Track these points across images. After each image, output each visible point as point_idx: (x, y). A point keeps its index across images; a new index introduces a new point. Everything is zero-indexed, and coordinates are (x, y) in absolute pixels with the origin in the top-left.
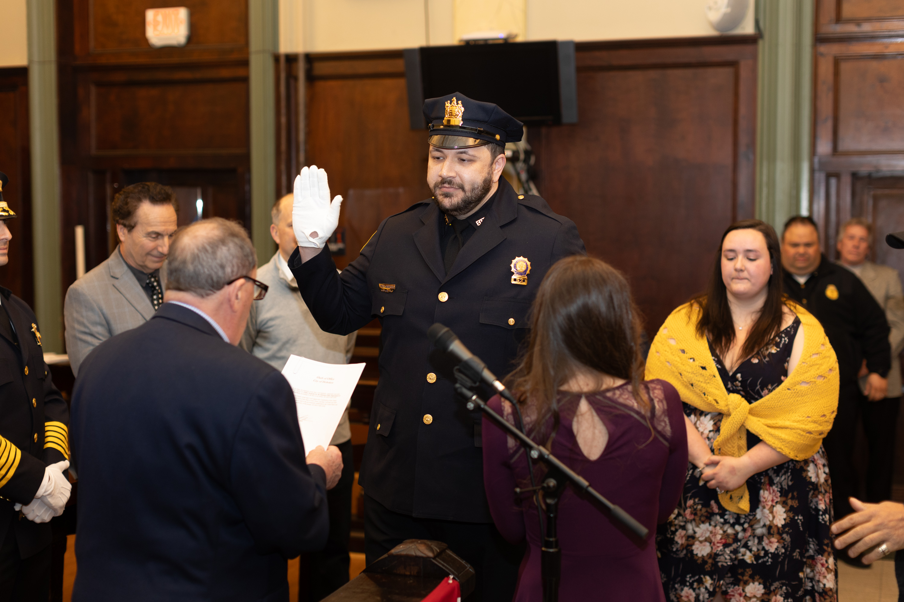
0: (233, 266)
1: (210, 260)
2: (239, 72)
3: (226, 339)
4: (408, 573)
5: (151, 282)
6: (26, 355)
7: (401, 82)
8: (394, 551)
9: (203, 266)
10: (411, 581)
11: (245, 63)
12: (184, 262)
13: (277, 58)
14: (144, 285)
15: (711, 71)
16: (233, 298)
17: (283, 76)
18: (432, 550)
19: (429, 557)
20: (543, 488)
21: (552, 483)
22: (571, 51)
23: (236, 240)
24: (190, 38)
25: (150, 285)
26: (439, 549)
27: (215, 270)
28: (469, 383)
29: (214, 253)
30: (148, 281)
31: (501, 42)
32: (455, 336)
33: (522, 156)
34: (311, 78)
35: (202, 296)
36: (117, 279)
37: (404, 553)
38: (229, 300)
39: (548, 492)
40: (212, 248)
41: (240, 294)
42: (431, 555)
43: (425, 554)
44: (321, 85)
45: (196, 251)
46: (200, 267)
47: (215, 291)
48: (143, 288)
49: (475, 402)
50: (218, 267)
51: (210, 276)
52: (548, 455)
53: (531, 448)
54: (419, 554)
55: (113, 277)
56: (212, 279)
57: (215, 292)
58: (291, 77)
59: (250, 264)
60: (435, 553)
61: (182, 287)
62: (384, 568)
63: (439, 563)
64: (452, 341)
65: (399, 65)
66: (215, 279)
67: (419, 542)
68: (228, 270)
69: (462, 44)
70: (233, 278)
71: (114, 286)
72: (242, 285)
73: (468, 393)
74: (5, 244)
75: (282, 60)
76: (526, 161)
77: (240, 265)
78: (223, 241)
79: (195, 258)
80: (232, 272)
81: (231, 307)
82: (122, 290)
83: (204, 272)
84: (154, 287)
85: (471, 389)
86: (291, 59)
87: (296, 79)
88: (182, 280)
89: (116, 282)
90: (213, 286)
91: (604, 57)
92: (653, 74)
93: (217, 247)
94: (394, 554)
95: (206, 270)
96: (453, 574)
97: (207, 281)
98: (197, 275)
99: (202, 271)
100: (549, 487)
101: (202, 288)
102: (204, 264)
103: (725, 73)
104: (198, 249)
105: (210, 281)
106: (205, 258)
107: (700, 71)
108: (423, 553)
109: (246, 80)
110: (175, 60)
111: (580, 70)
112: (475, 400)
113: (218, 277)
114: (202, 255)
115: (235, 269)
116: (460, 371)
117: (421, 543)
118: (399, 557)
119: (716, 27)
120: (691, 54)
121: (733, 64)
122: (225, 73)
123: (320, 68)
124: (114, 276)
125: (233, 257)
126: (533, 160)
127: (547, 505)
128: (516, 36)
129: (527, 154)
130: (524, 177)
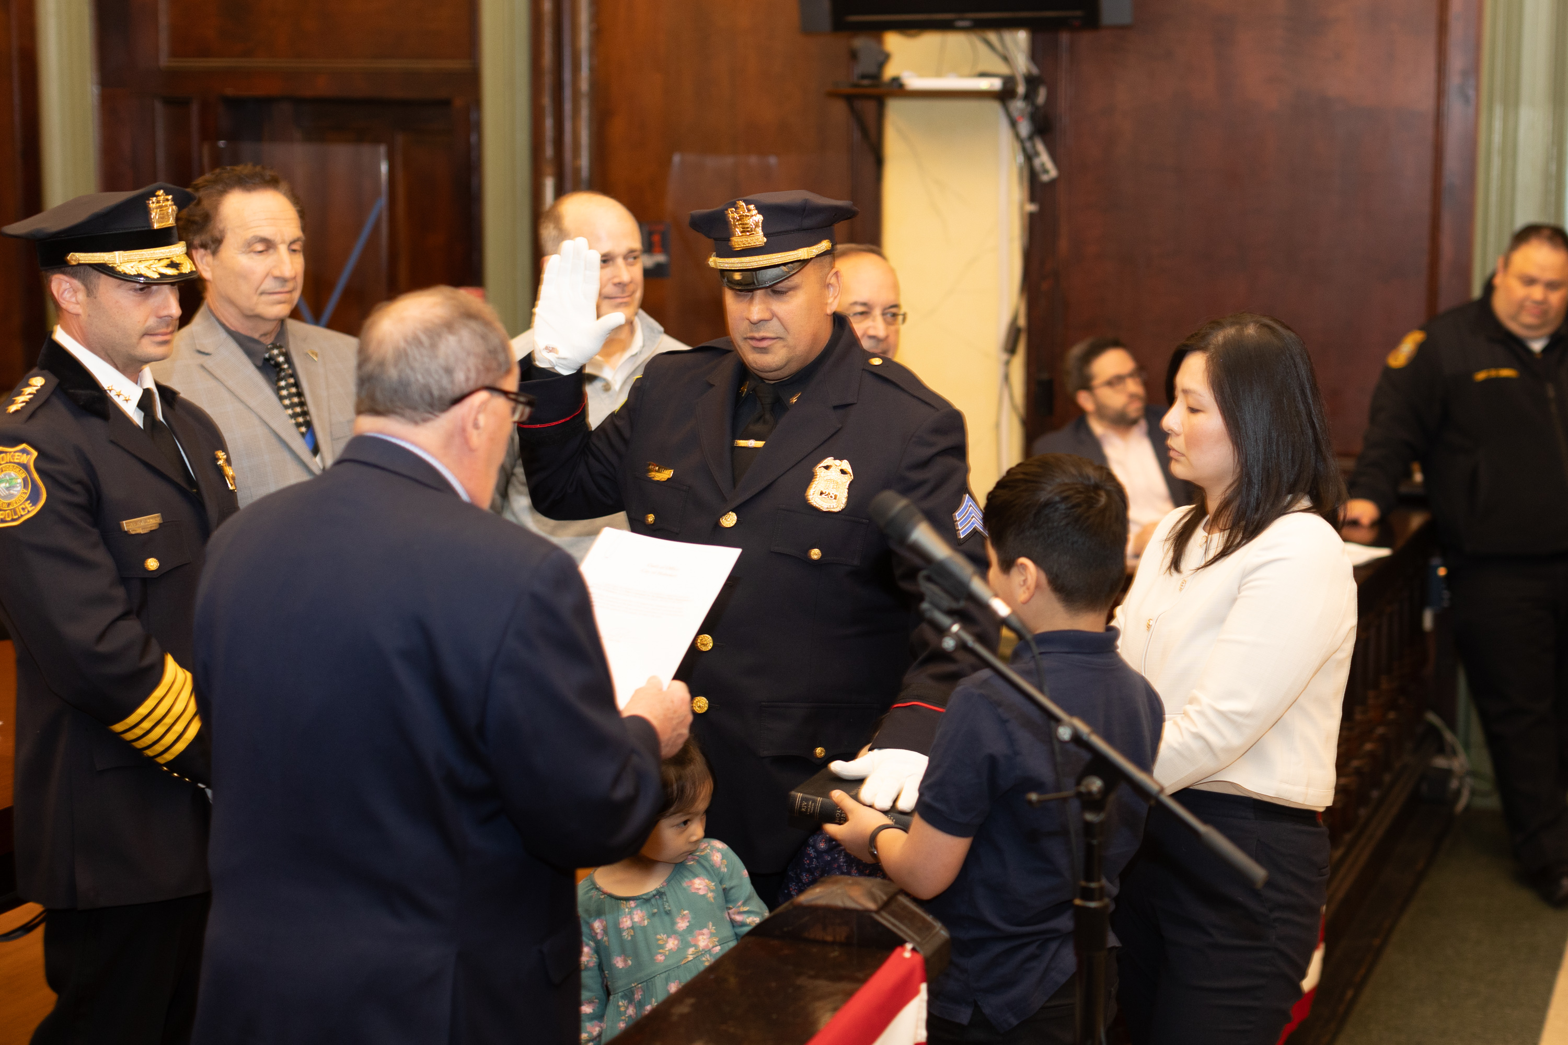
0: (469, 370)
1: (426, 360)
3: (464, 496)
4: (829, 938)
5: (272, 357)
6: (213, 511)
8: (805, 898)
9: (412, 368)
10: (836, 954)
12: (382, 364)
14: (260, 363)
16: (470, 428)
18: (873, 898)
19: (867, 911)
20: (1079, 795)
21: (1096, 784)
23: (473, 324)
25: (272, 362)
26: (886, 894)
27: (436, 377)
28: (947, 602)
29: (434, 346)
30: (267, 356)
32: (919, 516)
33: (1022, 87)
35: (416, 423)
36: (207, 354)
37: (822, 902)
38: (463, 430)
39: (1090, 802)
40: (431, 337)
41: (482, 420)
42: (872, 906)
43: (860, 904)
45: (402, 344)
46: (408, 371)
47: (437, 413)
48: (260, 368)
49: (956, 636)
50: (441, 372)
51: (427, 388)
53: (1058, 721)
54: (850, 904)
55: (200, 352)
56: (431, 394)
57: (437, 416)
59: (500, 365)
60: (880, 903)
61: (381, 408)
62: (785, 929)
63: (886, 920)
64: (914, 526)
66: (436, 393)
67: (850, 881)
68: (460, 376)
70: (466, 390)
71: (203, 367)
72: (484, 404)
73: (944, 620)
74: (169, 324)
76: (1029, 97)
77: (481, 367)
78: (449, 326)
79: (401, 355)
80: (467, 379)
81: (466, 441)
82: (218, 373)
83: (417, 380)
84: (278, 365)
85: (951, 613)
88: (379, 395)
89: (208, 362)
90: (432, 405)
93: (439, 335)
94: (805, 903)
95: (419, 377)
96: (913, 940)
97: (421, 396)
98: (404, 384)
99: (413, 379)
100: (1090, 793)
101: (415, 408)
102: (417, 365)
104: (406, 341)
105: (427, 396)
106: (418, 357)
108: (856, 902)
112: (956, 634)
113: (442, 389)
114: (414, 352)
115: (473, 375)
116: (929, 579)
117: (852, 884)
118: (813, 910)
124: (203, 350)
125: (469, 354)
127: (1088, 826)
129: (1032, 82)
130: (1024, 128)
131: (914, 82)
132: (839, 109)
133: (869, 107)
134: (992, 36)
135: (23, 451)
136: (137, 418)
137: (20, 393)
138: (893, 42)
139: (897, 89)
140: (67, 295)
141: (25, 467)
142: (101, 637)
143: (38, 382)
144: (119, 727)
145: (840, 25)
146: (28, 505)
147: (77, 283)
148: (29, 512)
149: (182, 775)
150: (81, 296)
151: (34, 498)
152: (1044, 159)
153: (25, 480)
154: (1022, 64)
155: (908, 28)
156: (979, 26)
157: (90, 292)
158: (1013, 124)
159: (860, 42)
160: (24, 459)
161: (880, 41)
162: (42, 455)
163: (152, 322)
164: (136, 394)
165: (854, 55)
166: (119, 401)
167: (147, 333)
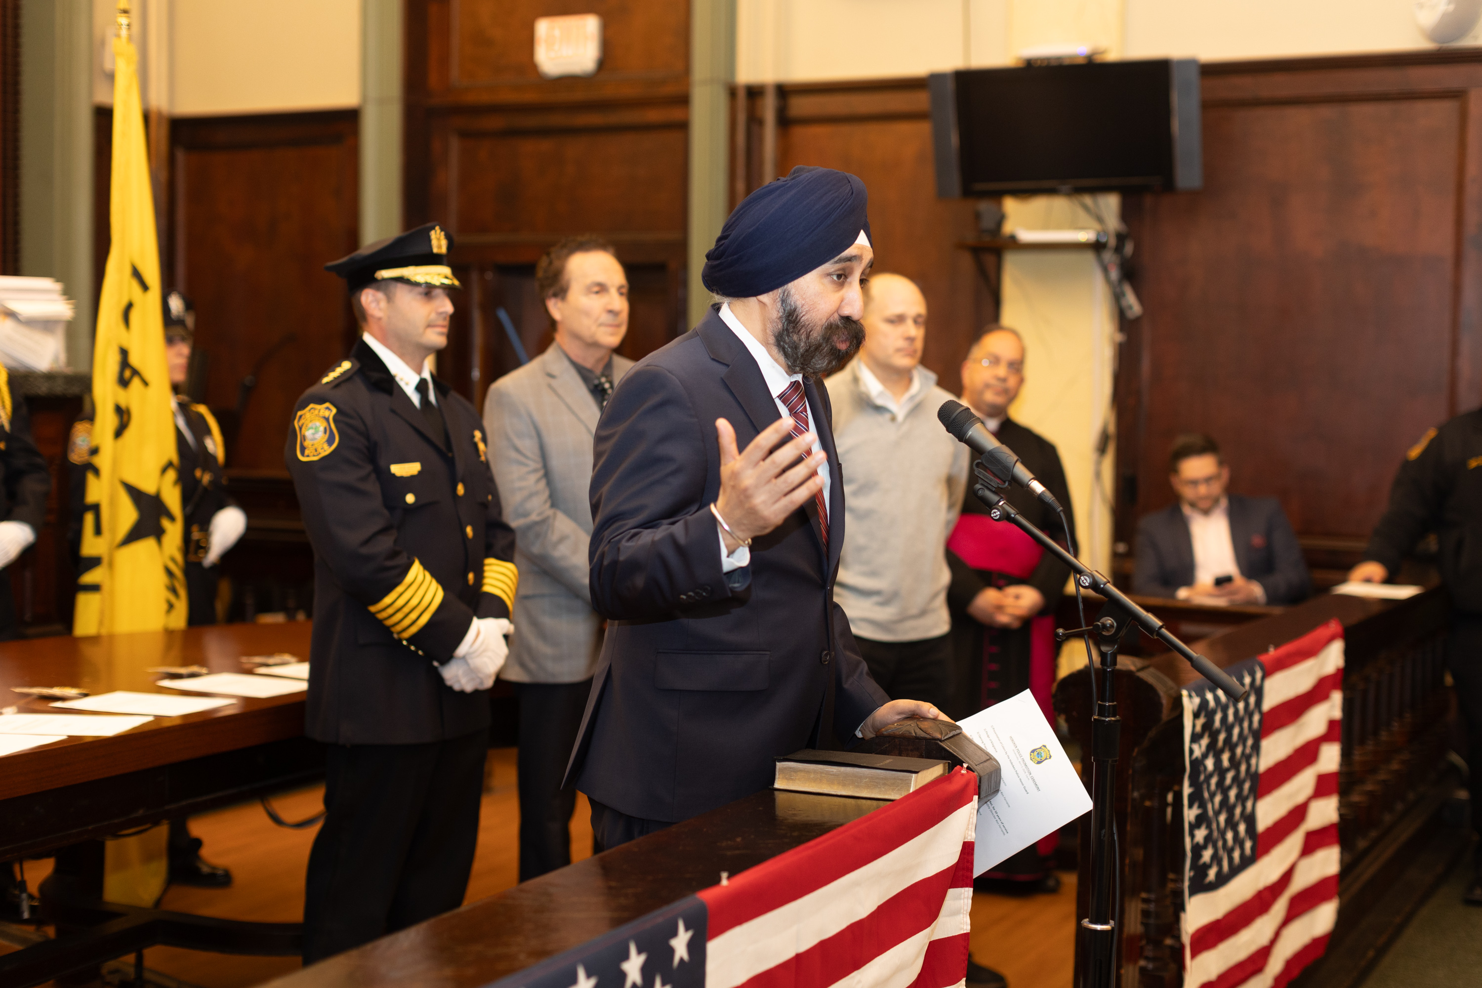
2: (674, 114)
5: (601, 384)
6: (460, 467)
7: (924, 128)
11: (683, 100)
13: (732, 91)
14: (593, 388)
15: (1420, 107)
17: (742, 118)
20: (1097, 629)
21: (1109, 621)
22: (1194, 76)
24: (603, 63)
25: (600, 387)
28: (995, 482)
30: (597, 382)
31: (1081, 61)
33: (1112, 242)
34: (785, 122)
36: (555, 377)
44: (800, 133)
48: (591, 391)
49: (1002, 508)
52: (1105, 584)
53: (1081, 572)
55: (548, 375)
58: (754, 121)
64: (971, 426)
65: (920, 100)
69: (1020, 65)
71: (549, 386)
73: (993, 497)
74: (445, 319)
75: (742, 96)
76: (1118, 249)
82: (560, 391)
86: (754, 92)
87: (760, 122)
89: (553, 382)
91: (1248, 86)
92: (1327, 112)
100: (1105, 627)
103: (1444, 110)
107: (1404, 107)
109: (683, 127)
110: (579, 95)
111: (1208, 106)
116: (982, 465)
119: (1432, 35)
120: (1391, 79)
121: (1457, 95)
122: (653, 115)
123: (800, 106)
124: (551, 373)
126: (1129, 248)
127: (1103, 655)
128: (1103, 53)
129: (1121, 238)
130: (1114, 274)
131: (1026, 236)
132: (966, 261)
133: (989, 259)
134: (1088, 200)
135: (327, 408)
136: (415, 399)
137: (334, 371)
138: (1011, 205)
139: (1014, 244)
140: (373, 305)
141: (327, 419)
142: (367, 542)
143: (346, 365)
144: (373, 609)
145: (969, 192)
146: (326, 446)
147: (380, 295)
148: (325, 451)
149: (418, 648)
150: (383, 304)
151: (330, 441)
152: (1131, 300)
153: (325, 429)
154: (1113, 223)
155: (1024, 193)
156: (1078, 191)
157: (390, 299)
158: (1105, 270)
159: (984, 206)
160: (327, 413)
161: (1000, 204)
162: (339, 411)
163: (433, 316)
164: (415, 379)
165: (977, 216)
166: (402, 384)
167: (430, 326)
